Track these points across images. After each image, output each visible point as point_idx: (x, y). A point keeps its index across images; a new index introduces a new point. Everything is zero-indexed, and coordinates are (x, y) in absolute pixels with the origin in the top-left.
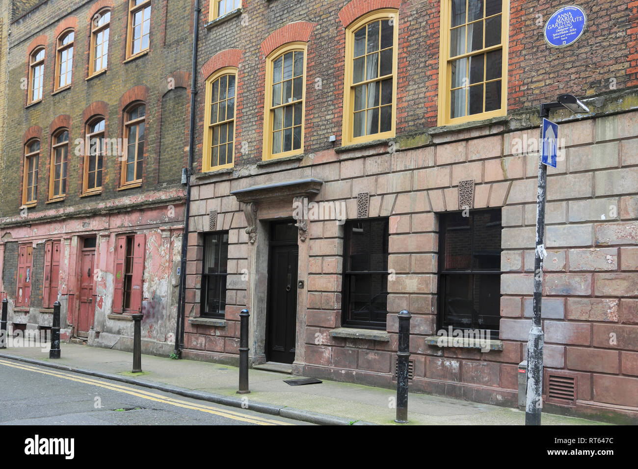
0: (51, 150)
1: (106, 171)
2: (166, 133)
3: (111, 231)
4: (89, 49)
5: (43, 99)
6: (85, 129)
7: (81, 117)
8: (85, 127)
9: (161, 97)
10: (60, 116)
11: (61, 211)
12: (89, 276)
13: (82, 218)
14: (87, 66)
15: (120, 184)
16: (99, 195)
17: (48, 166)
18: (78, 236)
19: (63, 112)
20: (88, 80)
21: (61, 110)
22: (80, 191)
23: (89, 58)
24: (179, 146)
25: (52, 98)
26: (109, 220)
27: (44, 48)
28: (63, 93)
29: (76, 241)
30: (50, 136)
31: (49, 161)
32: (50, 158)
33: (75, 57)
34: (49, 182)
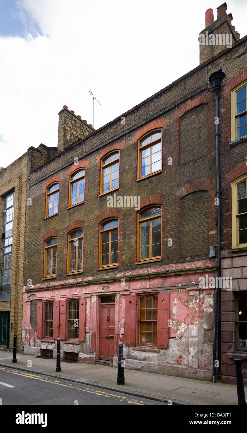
0: (67, 243)
1: (122, 252)
2: (186, 224)
3: (131, 291)
4: (100, 178)
5: (59, 213)
6: (99, 227)
7: (95, 220)
8: (99, 226)
9: (179, 199)
10: (75, 221)
11: (80, 280)
12: (108, 321)
13: (101, 284)
14: (99, 188)
15: (136, 260)
16: (117, 268)
17: (66, 253)
18: (97, 295)
19: (78, 219)
20: (100, 197)
21: (77, 217)
22: (97, 266)
23: (100, 183)
24: (202, 231)
25: (67, 211)
26: (129, 284)
27: (58, 183)
28: (77, 207)
29: (96, 298)
30: (67, 234)
31: (66, 249)
32: (67, 248)
33: (87, 185)
34: (67, 262)
